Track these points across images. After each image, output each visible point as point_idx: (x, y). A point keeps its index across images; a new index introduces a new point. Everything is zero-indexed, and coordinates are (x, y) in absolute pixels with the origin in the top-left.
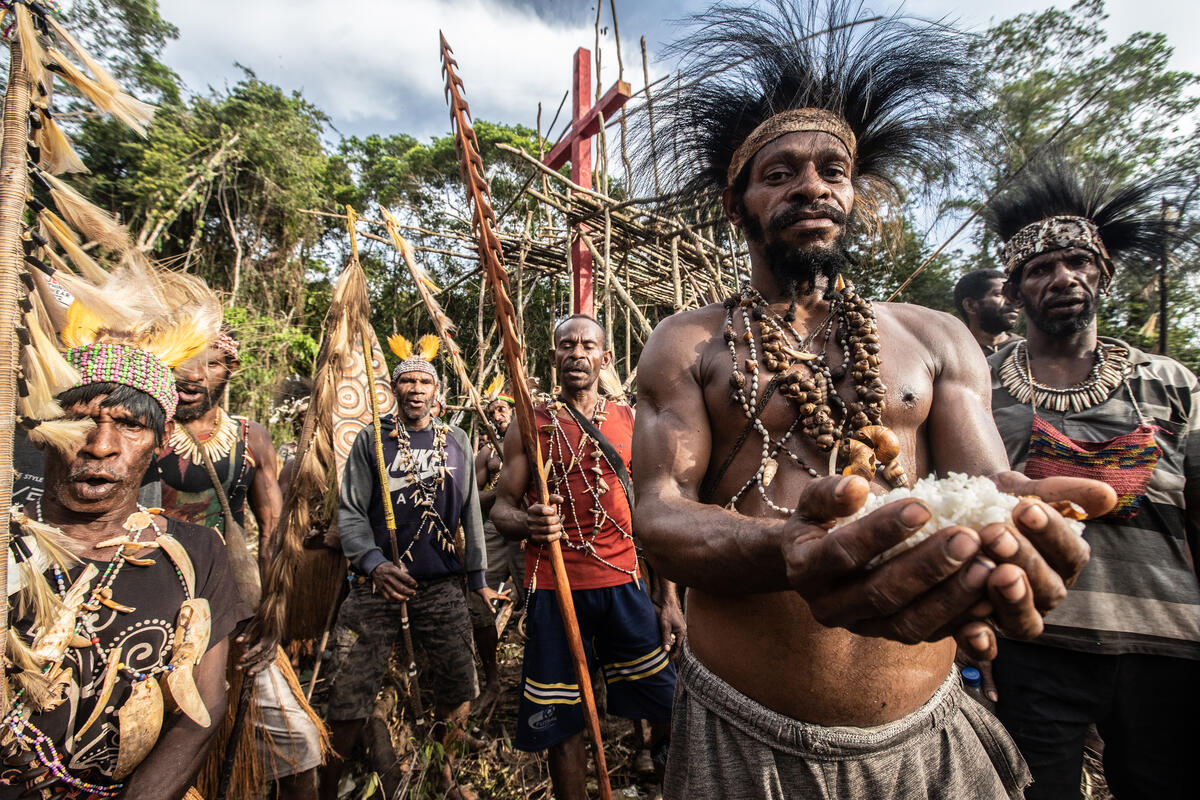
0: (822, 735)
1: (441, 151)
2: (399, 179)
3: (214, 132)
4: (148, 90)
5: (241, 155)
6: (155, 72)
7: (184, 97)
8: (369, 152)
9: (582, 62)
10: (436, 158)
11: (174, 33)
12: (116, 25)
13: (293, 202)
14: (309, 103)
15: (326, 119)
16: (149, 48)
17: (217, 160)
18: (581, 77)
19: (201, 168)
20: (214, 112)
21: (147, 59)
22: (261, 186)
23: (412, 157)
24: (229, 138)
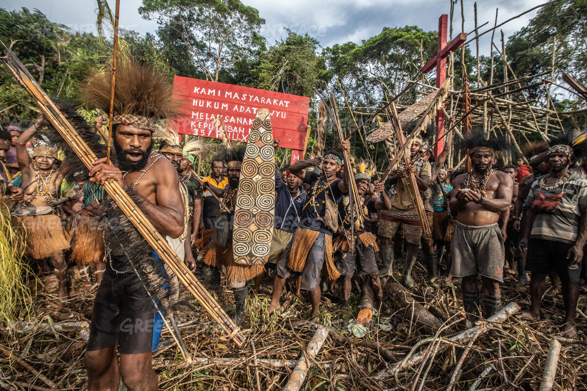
0: (469, 227)
1: (367, 48)
2: (348, 65)
3: (279, 60)
4: (255, 46)
5: (288, 68)
6: (257, 39)
7: (267, 47)
8: (334, 53)
9: (443, 22)
10: (365, 51)
11: (263, 21)
12: (245, 23)
13: (307, 83)
14: (311, 38)
15: (318, 43)
16: (256, 30)
17: (281, 71)
18: (443, 29)
19: (276, 76)
20: (279, 52)
21: (255, 34)
22: (295, 79)
23: (354, 54)
24: (285, 62)
